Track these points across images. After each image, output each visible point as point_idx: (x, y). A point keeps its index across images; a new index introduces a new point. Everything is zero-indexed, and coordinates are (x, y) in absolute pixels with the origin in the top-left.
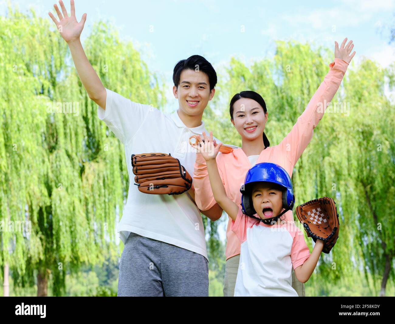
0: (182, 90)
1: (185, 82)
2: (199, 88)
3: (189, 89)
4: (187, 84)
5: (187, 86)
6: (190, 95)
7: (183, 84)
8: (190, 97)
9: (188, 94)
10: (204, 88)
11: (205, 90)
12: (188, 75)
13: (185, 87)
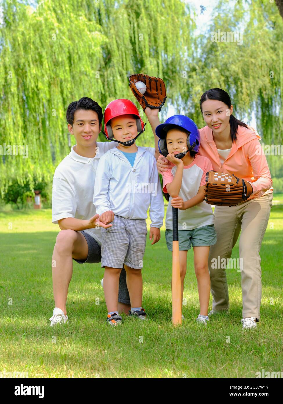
0: (77, 128)
1: (79, 121)
2: (91, 125)
3: (83, 127)
4: (81, 123)
5: (81, 124)
6: (84, 131)
7: (78, 122)
8: (85, 132)
9: (83, 130)
10: (95, 124)
11: (96, 125)
12: (82, 115)
13: (80, 125)
